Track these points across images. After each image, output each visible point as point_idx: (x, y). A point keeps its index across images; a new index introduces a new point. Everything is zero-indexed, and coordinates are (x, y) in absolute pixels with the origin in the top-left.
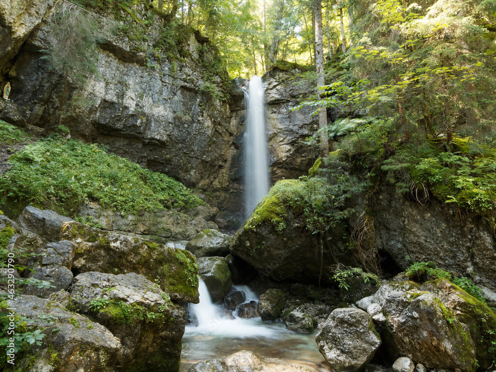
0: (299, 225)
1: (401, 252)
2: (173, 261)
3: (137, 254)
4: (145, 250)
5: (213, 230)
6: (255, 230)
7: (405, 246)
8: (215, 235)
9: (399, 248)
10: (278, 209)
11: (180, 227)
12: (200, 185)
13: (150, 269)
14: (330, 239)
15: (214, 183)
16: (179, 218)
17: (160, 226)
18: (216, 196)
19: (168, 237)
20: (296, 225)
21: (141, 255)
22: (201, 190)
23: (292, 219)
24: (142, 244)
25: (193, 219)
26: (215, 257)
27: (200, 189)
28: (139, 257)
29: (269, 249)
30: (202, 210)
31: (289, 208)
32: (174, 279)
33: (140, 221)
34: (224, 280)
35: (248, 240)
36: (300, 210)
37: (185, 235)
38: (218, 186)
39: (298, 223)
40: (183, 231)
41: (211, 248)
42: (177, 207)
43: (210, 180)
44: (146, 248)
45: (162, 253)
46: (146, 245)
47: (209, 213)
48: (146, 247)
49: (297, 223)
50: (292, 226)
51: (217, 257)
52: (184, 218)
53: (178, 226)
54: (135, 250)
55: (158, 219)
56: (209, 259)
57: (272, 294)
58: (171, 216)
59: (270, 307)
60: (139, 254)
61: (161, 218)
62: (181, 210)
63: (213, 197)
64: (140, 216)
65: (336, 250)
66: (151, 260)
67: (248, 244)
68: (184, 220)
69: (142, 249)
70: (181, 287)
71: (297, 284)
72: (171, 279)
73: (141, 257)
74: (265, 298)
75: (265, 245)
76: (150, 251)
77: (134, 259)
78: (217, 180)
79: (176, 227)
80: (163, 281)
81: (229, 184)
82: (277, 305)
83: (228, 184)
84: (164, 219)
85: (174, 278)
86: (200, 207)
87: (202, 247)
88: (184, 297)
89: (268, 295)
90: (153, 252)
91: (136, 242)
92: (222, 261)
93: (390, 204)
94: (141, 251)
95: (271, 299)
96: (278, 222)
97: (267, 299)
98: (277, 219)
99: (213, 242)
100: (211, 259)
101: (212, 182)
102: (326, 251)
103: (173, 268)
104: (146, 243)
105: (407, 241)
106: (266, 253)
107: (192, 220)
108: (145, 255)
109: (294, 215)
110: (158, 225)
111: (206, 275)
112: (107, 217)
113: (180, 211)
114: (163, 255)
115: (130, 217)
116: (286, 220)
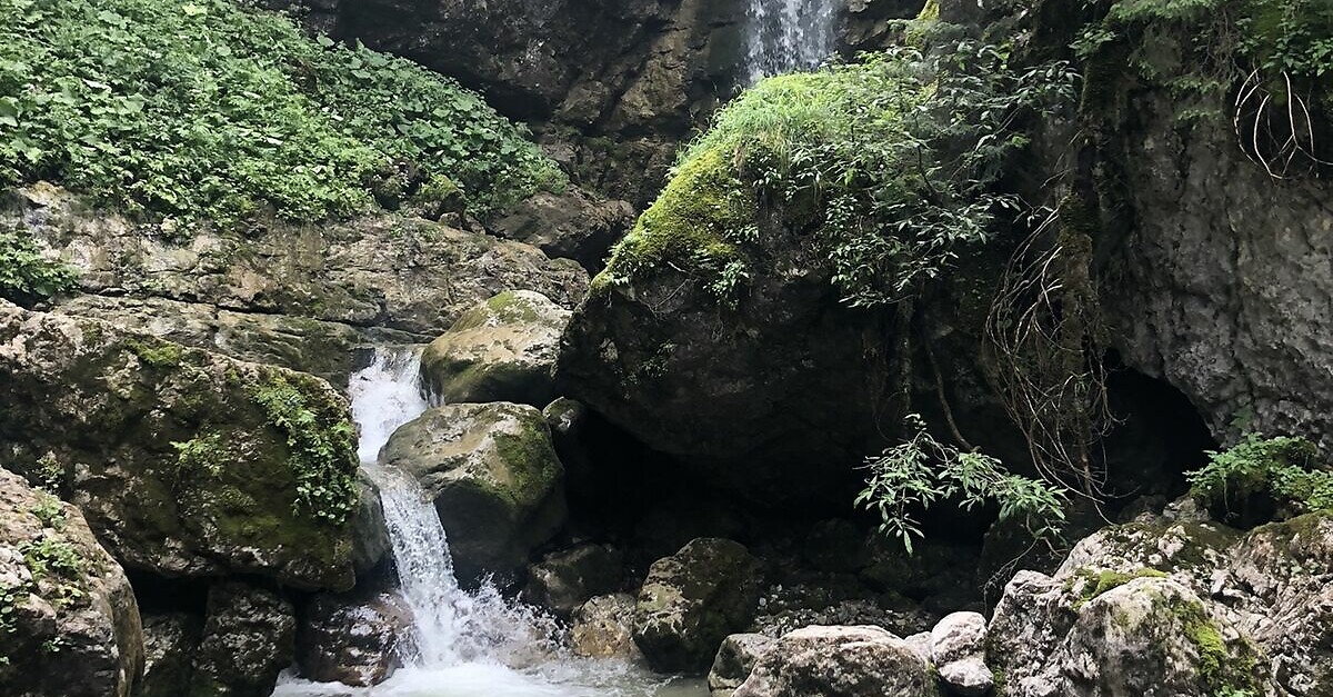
0: (804, 272)
1: (1225, 393)
2: (247, 418)
3: (93, 388)
4: (125, 372)
5: (524, 294)
6: (631, 293)
7: (1238, 366)
8: (531, 317)
9: (1216, 378)
10: (722, 206)
11: (429, 284)
12: (568, 106)
13: (150, 450)
14: (944, 333)
15: (626, 98)
16: (424, 245)
17: (337, 278)
18: (635, 155)
19: (367, 323)
20: (795, 271)
21: (109, 391)
22: (570, 130)
23: (778, 246)
24: (116, 349)
25: (485, 251)
26: (496, 404)
27: (568, 124)
28: (102, 400)
29: (691, 374)
30: (550, 213)
31: (769, 198)
32: (245, 492)
33: (244, 255)
34: (519, 495)
35: (610, 334)
36: (811, 207)
37: (444, 313)
38: (645, 112)
39: (800, 266)
40: (438, 300)
41: (501, 369)
42: (427, 197)
43: (610, 85)
44: (131, 364)
45: (199, 386)
46: (134, 351)
47: (578, 226)
48: (133, 361)
49: (796, 263)
50: (780, 278)
51: (506, 404)
52: (443, 246)
53: (419, 278)
54: (86, 372)
55: (333, 249)
56: (475, 413)
57: (700, 558)
58: (388, 236)
59: (676, 616)
60: (103, 387)
61: (346, 246)
62: (442, 210)
63: (621, 160)
64: (248, 237)
65: (966, 383)
66: (154, 413)
67: (612, 354)
68: (444, 255)
69: (117, 369)
70: (272, 521)
71: (832, 523)
72: (232, 494)
73: (111, 401)
74: (669, 574)
75: (673, 358)
76: (148, 377)
77: (82, 408)
78: (641, 85)
79: (410, 282)
80: (199, 497)
81: (691, 101)
82: (709, 604)
83: (683, 98)
84: (359, 250)
85: (242, 486)
86: (541, 201)
87: (467, 364)
88: (283, 564)
89: (685, 562)
90: (160, 380)
91: (89, 343)
92: (525, 421)
93: (1184, 176)
94: (113, 378)
95: (691, 577)
96: (721, 261)
97: (676, 581)
98: (716, 246)
99: (515, 341)
100: (481, 410)
101: (617, 96)
102: (922, 386)
103: (244, 446)
104: (135, 344)
105: (1248, 342)
106: (681, 391)
107: (479, 255)
108: (125, 392)
109: (791, 229)
110: (332, 274)
111: (447, 475)
112: (97, 240)
113: (435, 219)
114: (204, 395)
115: (204, 242)
116: (752, 251)
